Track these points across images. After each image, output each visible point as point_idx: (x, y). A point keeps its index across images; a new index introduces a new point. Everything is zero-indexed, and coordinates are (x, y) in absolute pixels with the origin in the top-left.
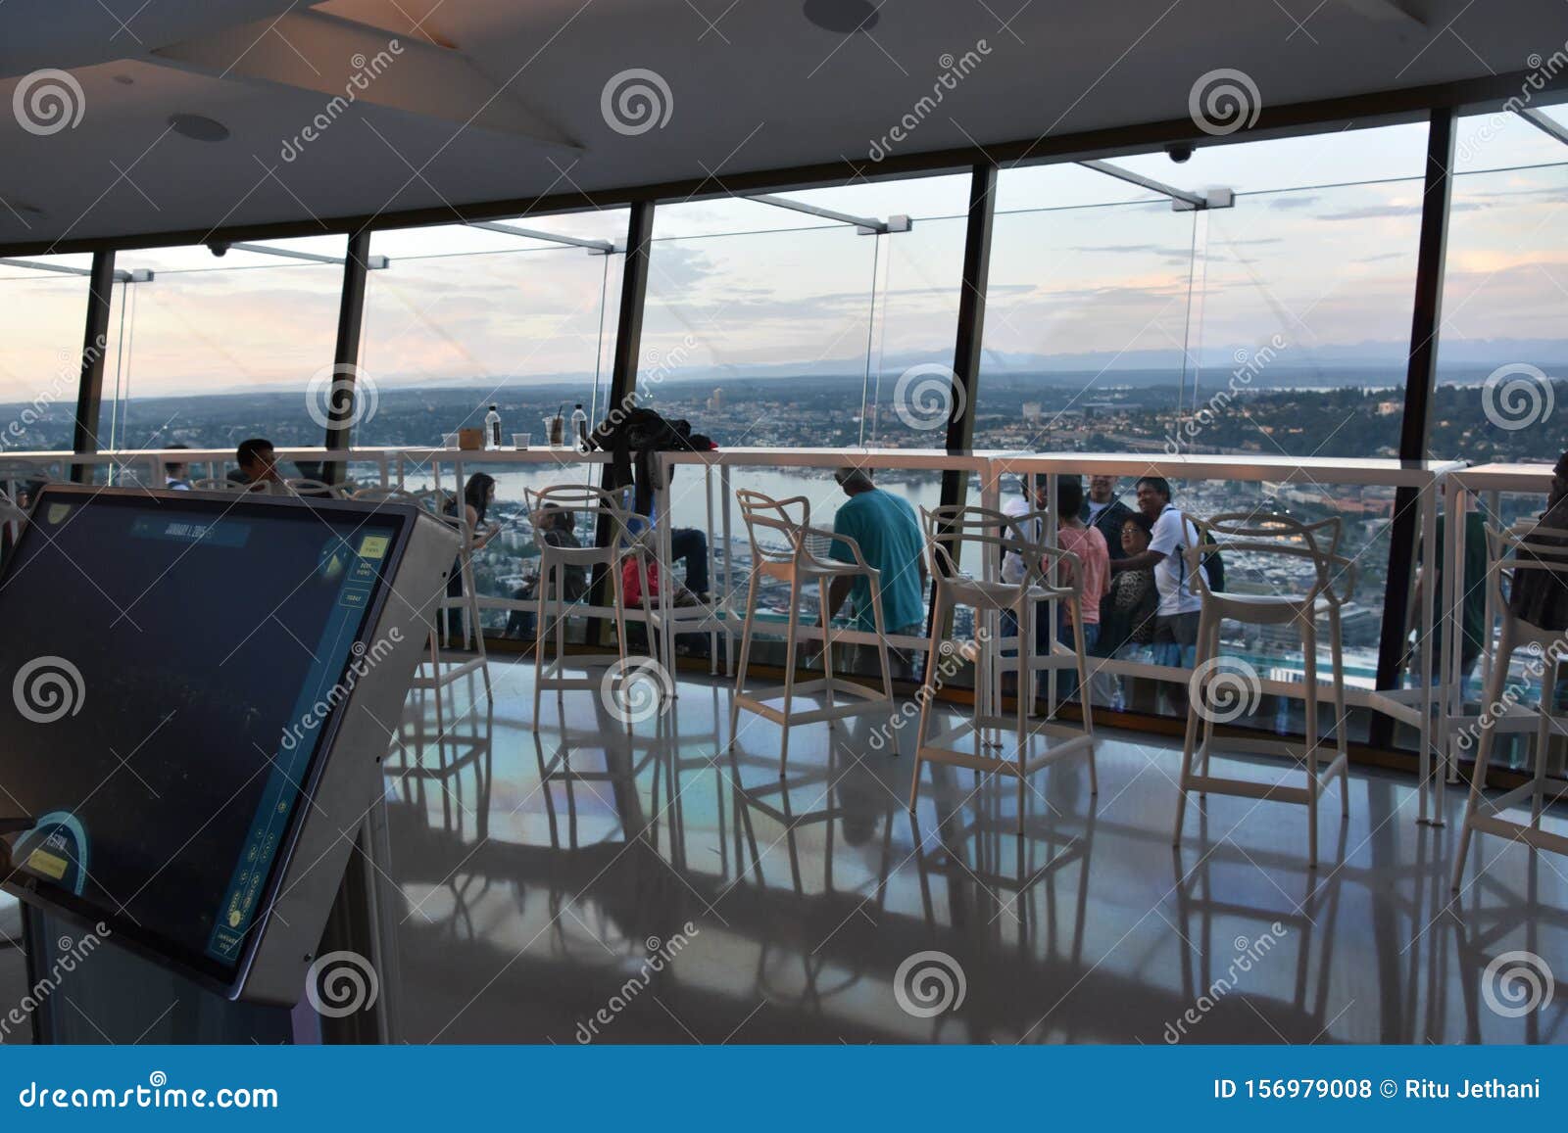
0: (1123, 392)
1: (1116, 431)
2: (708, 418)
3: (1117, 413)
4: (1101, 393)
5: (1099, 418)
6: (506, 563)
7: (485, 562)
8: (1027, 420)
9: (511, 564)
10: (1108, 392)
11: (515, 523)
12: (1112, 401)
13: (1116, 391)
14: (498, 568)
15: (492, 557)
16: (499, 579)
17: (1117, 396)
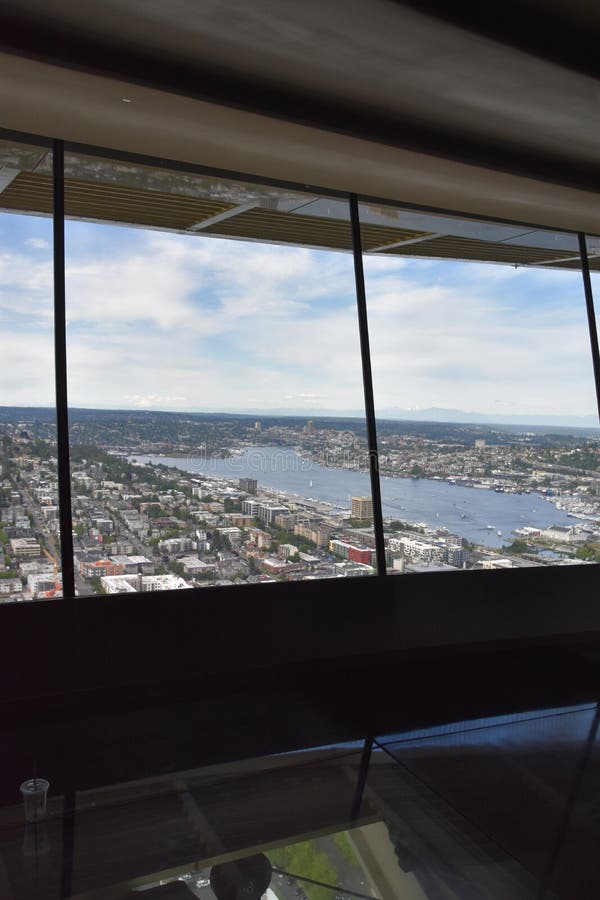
0: (530, 437)
1: (528, 458)
2: (303, 437)
3: (529, 448)
4: (518, 437)
5: (519, 450)
6: (195, 505)
7: (185, 504)
8: (478, 449)
9: (198, 506)
10: (523, 436)
11: (199, 484)
12: (525, 441)
13: (526, 436)
14: (191, 507)
15: (188, 502)
16: (192, 513)
17: (527, 439)
